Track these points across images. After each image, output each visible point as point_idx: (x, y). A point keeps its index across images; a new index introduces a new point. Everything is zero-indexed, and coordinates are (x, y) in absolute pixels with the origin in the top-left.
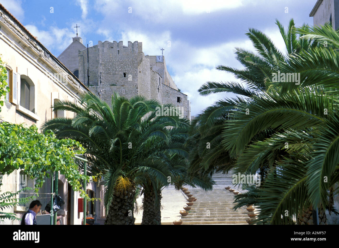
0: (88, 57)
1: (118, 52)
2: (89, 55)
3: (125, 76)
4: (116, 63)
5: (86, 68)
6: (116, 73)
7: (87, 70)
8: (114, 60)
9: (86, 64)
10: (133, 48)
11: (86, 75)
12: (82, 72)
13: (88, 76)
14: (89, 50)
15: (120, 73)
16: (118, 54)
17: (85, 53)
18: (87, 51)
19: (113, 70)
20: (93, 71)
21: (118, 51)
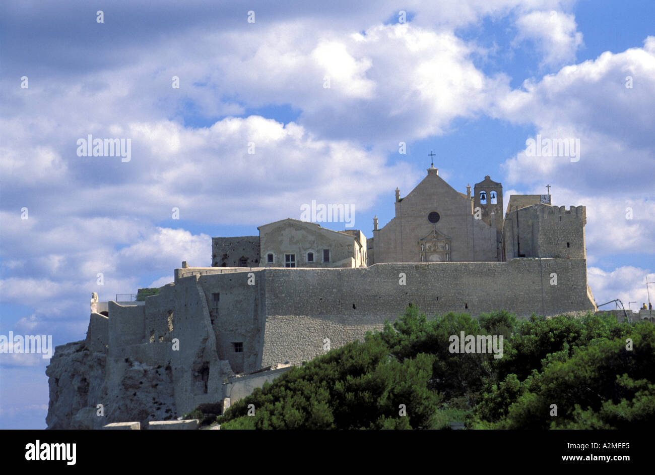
0: (518, 221)
1: (560, 219)
2: (519, 219)
3: (568, 246)
4: (558, 231)
5: (516, 233)
6: (559, 242)
7: (517, 237)
8: (556, 228)
9: (515, 229)
10: (577, 213)
11: (516, 242)
12: (511, 238)
13: (519, 244)
14: (519, 213)
15: (563, 242)
16: (560, 221)
17: (514, 217)
18: (516, 214)
19: (555, 239)
20: (525, 237)
21: (560, 217)
